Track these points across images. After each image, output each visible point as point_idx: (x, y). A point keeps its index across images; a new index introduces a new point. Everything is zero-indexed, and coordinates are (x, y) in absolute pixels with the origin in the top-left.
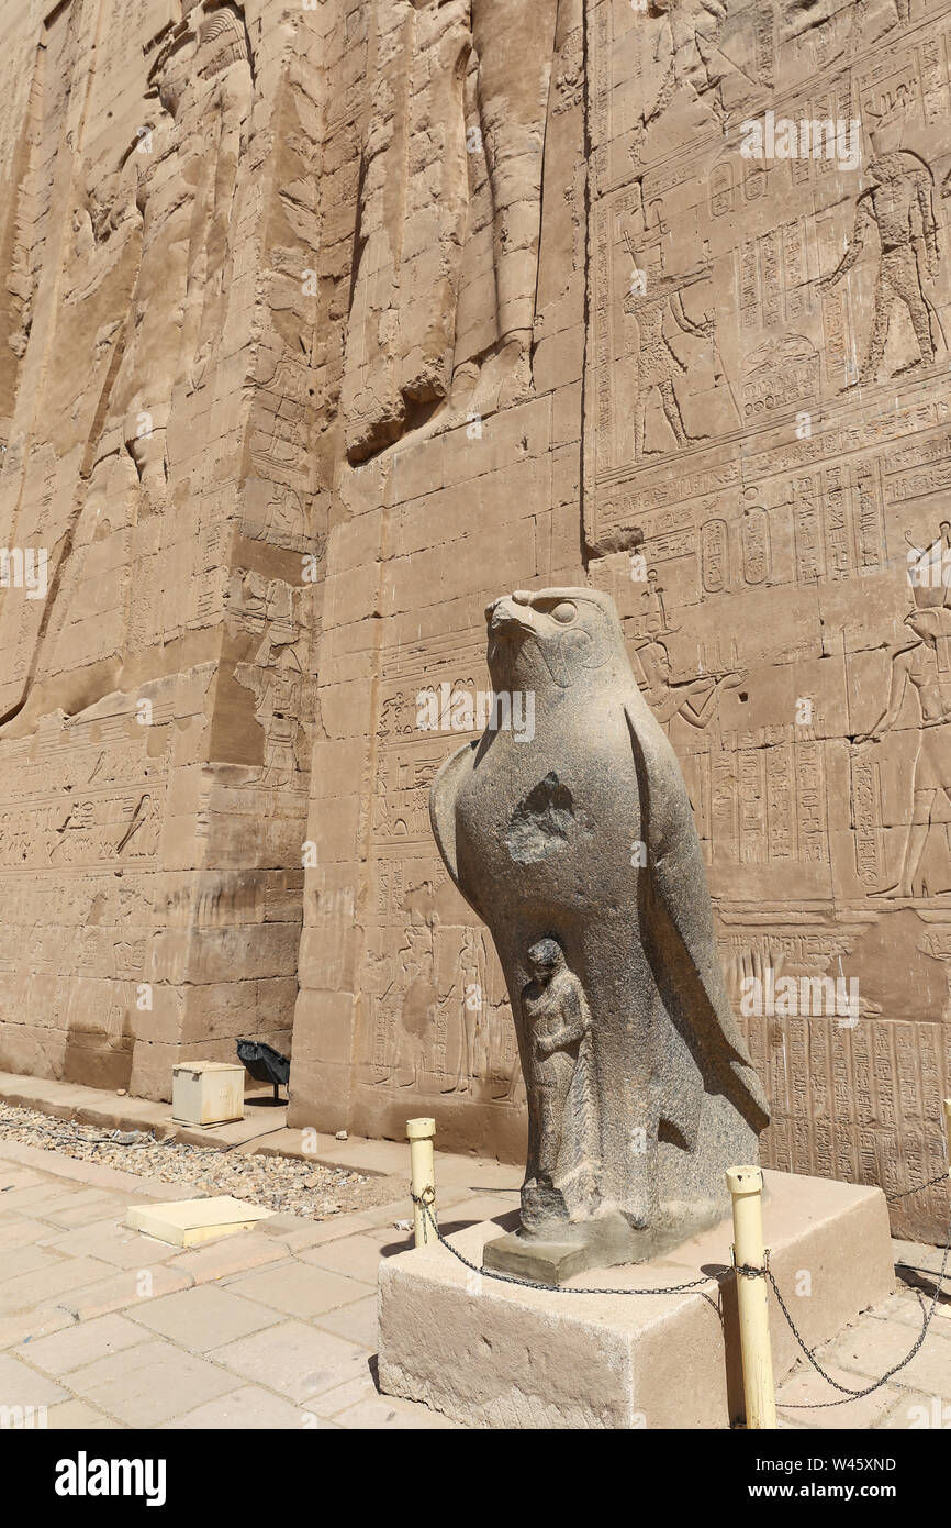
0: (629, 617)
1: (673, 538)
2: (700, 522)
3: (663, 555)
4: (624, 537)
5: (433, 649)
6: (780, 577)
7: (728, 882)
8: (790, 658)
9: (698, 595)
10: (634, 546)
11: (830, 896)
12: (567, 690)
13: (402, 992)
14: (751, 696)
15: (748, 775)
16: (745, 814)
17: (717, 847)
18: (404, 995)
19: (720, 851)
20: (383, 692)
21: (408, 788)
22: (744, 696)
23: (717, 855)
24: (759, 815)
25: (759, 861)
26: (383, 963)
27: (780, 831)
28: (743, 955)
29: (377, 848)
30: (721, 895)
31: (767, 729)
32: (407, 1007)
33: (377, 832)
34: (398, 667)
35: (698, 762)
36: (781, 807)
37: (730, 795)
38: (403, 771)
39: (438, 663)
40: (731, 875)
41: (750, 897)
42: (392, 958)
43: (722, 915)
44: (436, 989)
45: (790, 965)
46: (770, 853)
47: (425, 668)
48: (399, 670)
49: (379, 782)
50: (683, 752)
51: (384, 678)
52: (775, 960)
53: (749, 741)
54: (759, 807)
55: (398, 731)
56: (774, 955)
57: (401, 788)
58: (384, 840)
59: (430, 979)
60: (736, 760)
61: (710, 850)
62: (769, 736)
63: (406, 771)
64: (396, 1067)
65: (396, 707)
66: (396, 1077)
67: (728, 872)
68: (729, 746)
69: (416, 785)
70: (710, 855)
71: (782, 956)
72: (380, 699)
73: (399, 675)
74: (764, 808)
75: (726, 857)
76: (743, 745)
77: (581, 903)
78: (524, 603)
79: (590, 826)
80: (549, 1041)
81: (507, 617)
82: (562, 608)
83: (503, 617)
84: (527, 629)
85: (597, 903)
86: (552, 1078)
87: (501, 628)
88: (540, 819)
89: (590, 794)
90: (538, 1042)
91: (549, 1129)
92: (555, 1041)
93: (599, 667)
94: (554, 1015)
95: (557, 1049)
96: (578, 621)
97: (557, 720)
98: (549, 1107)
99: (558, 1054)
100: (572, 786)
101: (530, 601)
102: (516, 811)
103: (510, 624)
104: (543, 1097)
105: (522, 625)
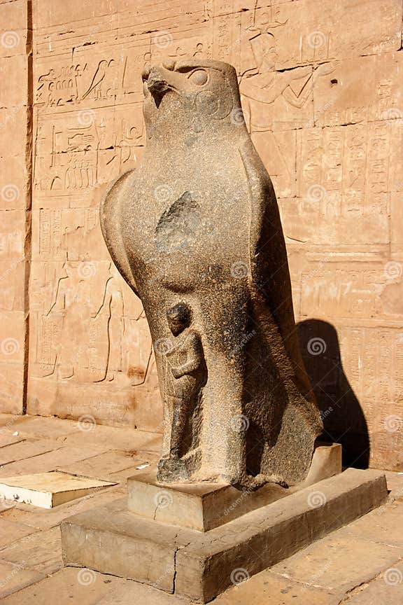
0: (245, 10)
5: (80, 32)
7: (313, 230)
8: (375, 50)
11: (387, 241)
12: (198, 135)
13: (63, 310)
14: (341, 82)
15: (333, 147)
16: (329, 178)
17: (306, 204)
18: (64, 313)
19: (308, 206)
20: (38, 70)
21: (63, 152)
22: (334, 82)
23: (305, 209)
24: (340, 179)
25: (337, 214)
26: (46, 288)
27: (354, 192)
28: (321, 284)
29: (39, 200)
30: (307, 239)
31: (351, 110)
32: (67, 321)
33: (39, 187)
34: (50, 47)
35: (294, 136)
36: (357, 173)
37: (318, 163)
38: (58, 137)
39: (85, 45)
40: (315, 225)
41: (328, 242)
42: (53, 286)
43: (306, 254)
44: (89, 308)
45: (354, 291)
46: (345, 209)
47: (74, 49)
48: (50, 50)
49: (38, 147)
50: (284, 128)
51: (38, 56)
52: (344, 288)
53: (336, 120)
54: (340, 172)
55: (53, 103)
56: (344, 284)
57: (57, 152)
58: (44, 194)
59: (83, 300)
60: (324, 134)
61: (300, 205)
62: (352, 116)
63: (60, 138)
64: (59, 365)
65: (50, 82)
66: (59, 372)
67: (313, 222)
68: (320, 124)
69: (70, 149)
70: (300, 209)
71: (349, 284)
72: (37, 73)
73: (51, 54)
74: (344, 174)
75: (312, 211)
76: (331, 123)
77: (204, 280)
78: (171, 69)
79: (212, 228)
80: (179, 369)
81: (159, 80)
82: (198, 75)
83: (155, 79)
84: (173, 89)
85: (214, 281)
86: (181, 393)
87: (154, 87)
88: (178, 223)
89: (212, 207)
90: (172, 370)
91: (178, 423)
92: (183, 369)
93: (222, 119)
94: (184, 353)
95: (185, 374)
96: (209, 84)
97: (192, 155)
98: (179, 410)
99: (185, 377)
100: (200, 202)
101: (175, 68)
102: (162, 218)
103: (160, 84)
104: (174, 404)
105: (169, 85)
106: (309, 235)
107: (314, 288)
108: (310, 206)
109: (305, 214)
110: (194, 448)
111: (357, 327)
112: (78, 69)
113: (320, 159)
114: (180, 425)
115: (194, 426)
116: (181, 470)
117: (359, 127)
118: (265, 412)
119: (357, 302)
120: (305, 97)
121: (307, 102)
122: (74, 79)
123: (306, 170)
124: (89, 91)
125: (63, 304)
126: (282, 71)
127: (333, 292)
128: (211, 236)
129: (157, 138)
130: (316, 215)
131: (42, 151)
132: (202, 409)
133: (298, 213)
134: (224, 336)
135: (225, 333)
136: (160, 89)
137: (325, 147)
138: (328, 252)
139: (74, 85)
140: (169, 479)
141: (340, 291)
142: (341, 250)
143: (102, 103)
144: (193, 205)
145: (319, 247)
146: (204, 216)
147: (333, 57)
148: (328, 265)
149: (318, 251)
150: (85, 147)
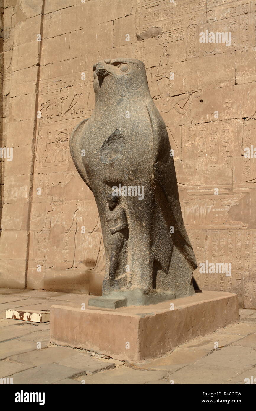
0: (154, 67)
1: (175, 32)
2: (187, 25)
3: (170, 39)
4: (154, 31)
5: (65, 80)
6: (219, 50)
7: (191, 178)
8: (222, 85)
9: (184, 57)
10: (157, 35)
11: (231, 182)
12: (124, 98)
13: (49, 229)
14: (205, 101)
15: (201, 134)
16: (199, 150)
17: (187, 164)
18: (50, 230)
19: (188, 166)
20: (41, 100)
21: (52, 143)
22: (201, 101)
23: (186, 167)
24: (205, 151)
25: (204, 169)
26: (40, 218)
27: (213, 157)
28: (195, 207)
29: (38, 169)
30: (187, 183)
31: (210, 115)
32: (51, 235)
33: (38, 162)
34: (48, 89)
35: (181, 128)
36: (214, 147)
37: (193, 142)
38: (50, 135)
39: (67, 87)
40: (192, 175)
41: (199, 184)
42: (44, 215)
43: (187, 191)
44: (64, 228)
45: (214, 210)
46: (209, 166)
47: (61, 89)
48: (48, 90)
49: (39, 140)
50: (175, 125)
51: (41, 94)
52: (208, 208)
53: (202, 120)
54: (205, 147)
55: (48, 117)
56: (207, 207)
57: (49, 142)
58: (41, 165)
59: (61, 223)
60: (197, 128)
61: (184, 165)
62: (211, 118)
63: (51, 135)
64: (46, 261)
65: (47, 107)
66: (46, 264)
67: (191, 174)
68: (194, 122)
69: (56, 141)
70: (184, 167)
71: (211, 207)
72: (40, 103)
73: (49, 92)
74: (207, 148)
75: (190, 167)
76: (200, 122)
77: (127, 178)
78: (109, 63)
79: (131, 149)
80: (114, 229)
81: (102, 69)
82: (123, 66)
83: (100, 69)
84: (109, 74)
85: (133, 178)
86: (115, 242)
87: (99, 73)
88: (113, 147)
89: (132, 137)
90: (110, 230)
91: (113, 259)
92: (116, 229)
93: (137, 89)
94: (116, 220)
95: (117, 231)
96: (129, 71)
97: (120, 109)
98: (114, 252)
99: (117, 233)
100: (125, 134)
101: (111, 63)
102: (104, 144)
103: (103, 71)
104: (111, 249)
105: (107, 72)
106: (189, 181)
107: (192, 209)
108: (189, 165)
109: (186, 170)
110: (123, 274)
111: (215, 230)
112: (63, 99)
113: (195, 141)
114: (115, 261)
115: (122, 261)
116: (115, 286)
117: (215, 123)
118: (163, 254)
119: (215, 216)
120: (186, 109)
121: (187, 111)
122: (60, 104)
123: (187, 146)
124: (68, 110)
125: (49, 226)
126: (174, 96)
127: (202, 211)
128: (131, 153)
129: (101, 101)
130: (193, 170)
131: (41, 143)
132: (127, 252)
133: (182, 169)
134: (139, 210)
135: (140, 208)
136: (102, 74)
137: (197, 134)
138: (199, 190)
139: (60, 107)
140: (109, 291)
141: (206, 209)
142: (206, 188)
143: (75, 116)
144: (121, 136)
145: (195, 187)
146: (127, 142)
147: (201, 88)
148: (199, 196)
149: (193, 189)
150: (65, 139)
